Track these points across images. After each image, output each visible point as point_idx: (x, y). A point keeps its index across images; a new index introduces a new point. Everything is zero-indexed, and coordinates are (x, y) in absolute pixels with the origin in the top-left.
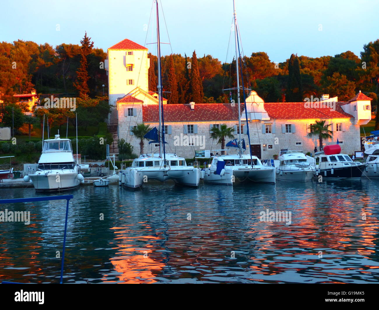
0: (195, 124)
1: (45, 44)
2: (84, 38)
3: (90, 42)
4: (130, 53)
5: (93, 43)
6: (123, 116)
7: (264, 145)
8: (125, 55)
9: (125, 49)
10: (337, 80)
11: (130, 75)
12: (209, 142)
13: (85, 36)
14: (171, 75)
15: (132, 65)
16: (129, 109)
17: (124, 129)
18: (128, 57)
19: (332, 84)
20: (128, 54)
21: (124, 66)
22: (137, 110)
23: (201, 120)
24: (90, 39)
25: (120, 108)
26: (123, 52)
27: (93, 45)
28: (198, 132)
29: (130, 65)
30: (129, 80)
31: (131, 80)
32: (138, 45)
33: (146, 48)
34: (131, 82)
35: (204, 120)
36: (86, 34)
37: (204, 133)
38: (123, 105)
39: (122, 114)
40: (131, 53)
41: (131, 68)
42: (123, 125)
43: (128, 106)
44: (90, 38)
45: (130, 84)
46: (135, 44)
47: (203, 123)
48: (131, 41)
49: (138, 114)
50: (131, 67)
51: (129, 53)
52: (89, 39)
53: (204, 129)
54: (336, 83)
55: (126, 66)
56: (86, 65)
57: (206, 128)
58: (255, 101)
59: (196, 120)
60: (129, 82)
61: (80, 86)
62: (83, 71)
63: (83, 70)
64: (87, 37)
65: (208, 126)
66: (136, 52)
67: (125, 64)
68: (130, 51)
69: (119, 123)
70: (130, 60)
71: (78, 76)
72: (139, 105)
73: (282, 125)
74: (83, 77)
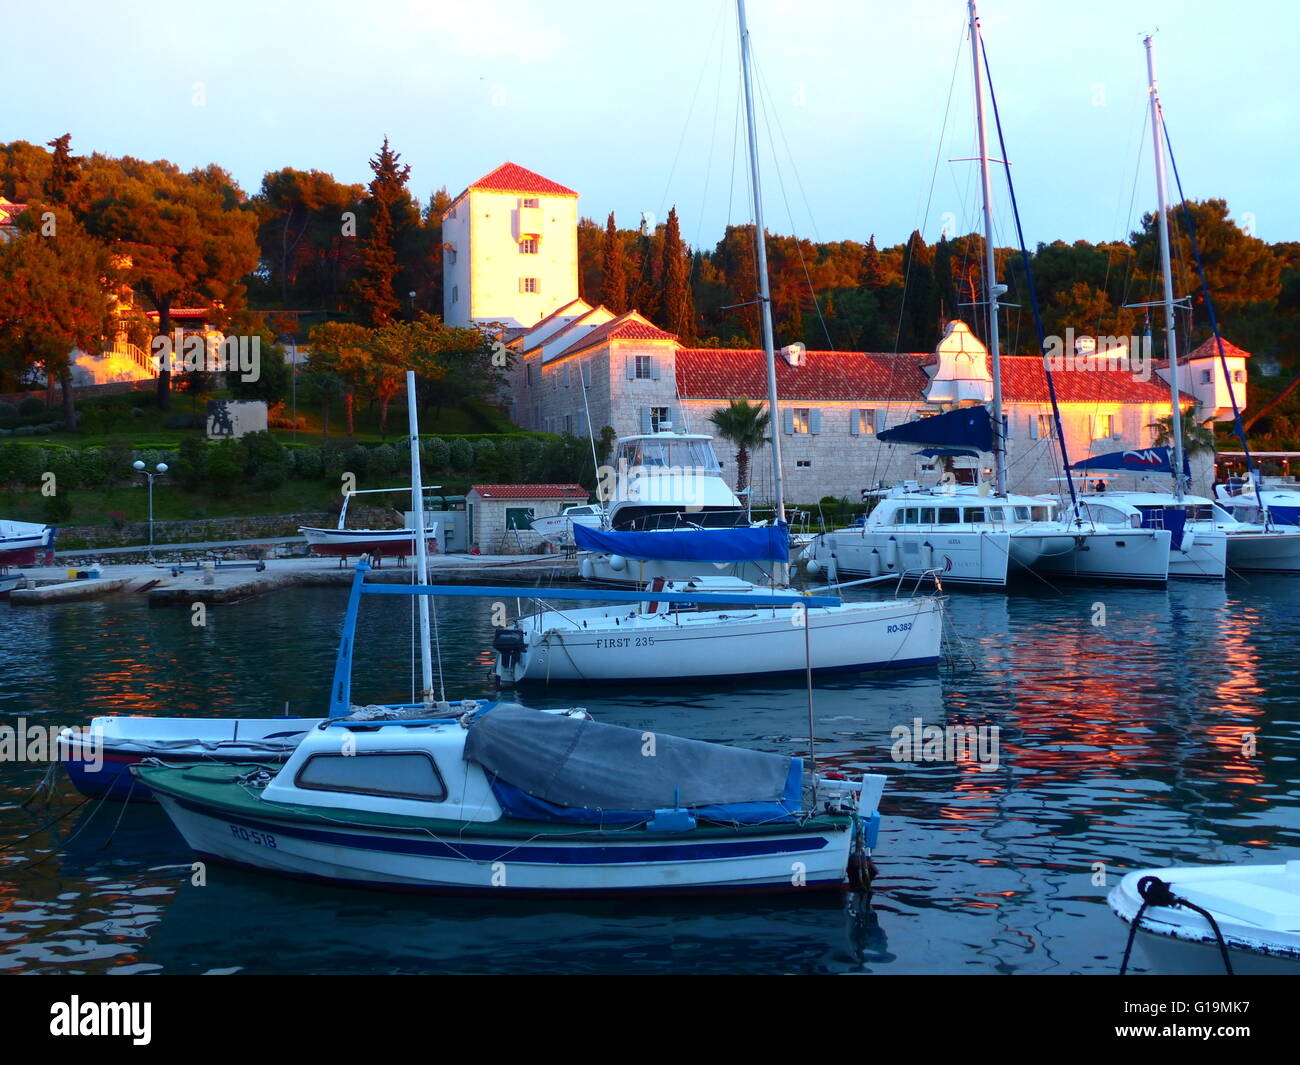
0: (814, 407)
1: (208, 167)
2: (381, 152)
3: (397, 165)
4: (530, 204)
5: (408, 169)
6: (623, 379)
7: (988, 471)
8: (515, 208)
9: (516, 192)
10: (1089, 304)
11: (529, 265)
12: (850, 458)
13: (384, 149)
14: (613, 271)
15: (536, 237)
16: (638, 359)
17: (625, 417)
18: (525, 212)
19: (1072, 313)
20: (523, 204)
21: (512, 240)
22: (661, 363)
23: (827, 397)
24: (397, 157)
25: (615, 353)
26: (509, 199)
27: (408, 174)
28: (822, 430)
29: (530, 238)
30: (527, 280)
31: (532, 280)
32: (546, 180)
33: (573, 193)
34: (532, 285)
35: (837, 398)
36: (386, 141)
37: (835, 434)
38: (622, 347)
39: (621, 372)
40: (531, 201)
41: (531, 245)
42: (623, 405)
43: (637, 348)
44: (399, 155)
45: (527, 290)
46: (538, 178)
47: (835, 404)
48: (524, 170)
49: (662, 373)
50: (531, 241)
51: (526, 202)
52: (394, 157)
53: (836, 421)
54: (1085, 312)
55: (521, 240)
56: (387, 230)
57: (840, 419)
58: (965, 349)
59: (816, 397)
60: (527, 285)
61: (373, 292)
62: (380, 249)
63: (381, 245)
64: (388, 151)
65: (847, 414)
66: (546, 200)
67: (516, 234)
68: (530, 196)
69: (612, 397)
70: (530, 222)
71: (367, 263)
72: (667, 348)
73: (1030, 416)
74: (381, 266)
